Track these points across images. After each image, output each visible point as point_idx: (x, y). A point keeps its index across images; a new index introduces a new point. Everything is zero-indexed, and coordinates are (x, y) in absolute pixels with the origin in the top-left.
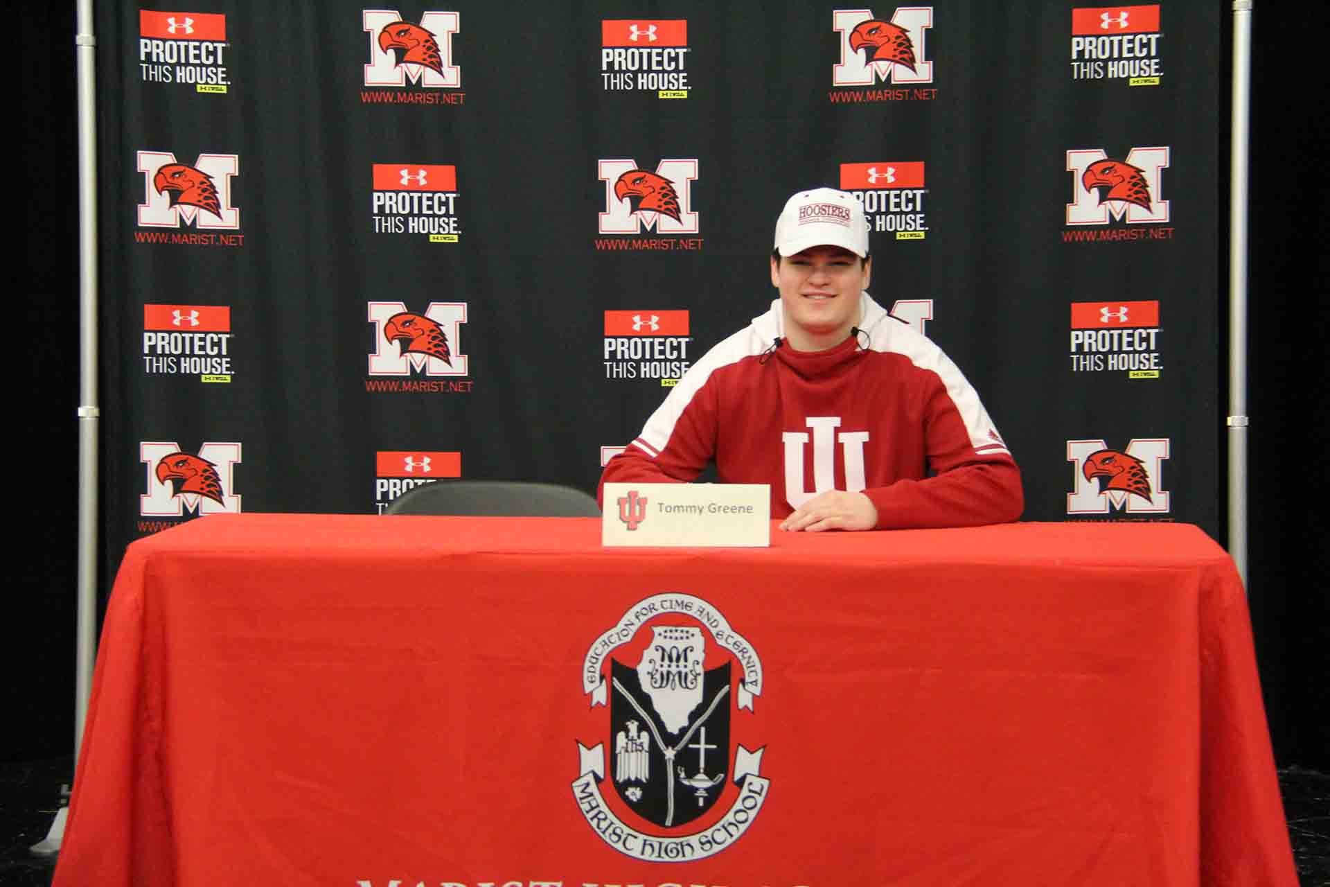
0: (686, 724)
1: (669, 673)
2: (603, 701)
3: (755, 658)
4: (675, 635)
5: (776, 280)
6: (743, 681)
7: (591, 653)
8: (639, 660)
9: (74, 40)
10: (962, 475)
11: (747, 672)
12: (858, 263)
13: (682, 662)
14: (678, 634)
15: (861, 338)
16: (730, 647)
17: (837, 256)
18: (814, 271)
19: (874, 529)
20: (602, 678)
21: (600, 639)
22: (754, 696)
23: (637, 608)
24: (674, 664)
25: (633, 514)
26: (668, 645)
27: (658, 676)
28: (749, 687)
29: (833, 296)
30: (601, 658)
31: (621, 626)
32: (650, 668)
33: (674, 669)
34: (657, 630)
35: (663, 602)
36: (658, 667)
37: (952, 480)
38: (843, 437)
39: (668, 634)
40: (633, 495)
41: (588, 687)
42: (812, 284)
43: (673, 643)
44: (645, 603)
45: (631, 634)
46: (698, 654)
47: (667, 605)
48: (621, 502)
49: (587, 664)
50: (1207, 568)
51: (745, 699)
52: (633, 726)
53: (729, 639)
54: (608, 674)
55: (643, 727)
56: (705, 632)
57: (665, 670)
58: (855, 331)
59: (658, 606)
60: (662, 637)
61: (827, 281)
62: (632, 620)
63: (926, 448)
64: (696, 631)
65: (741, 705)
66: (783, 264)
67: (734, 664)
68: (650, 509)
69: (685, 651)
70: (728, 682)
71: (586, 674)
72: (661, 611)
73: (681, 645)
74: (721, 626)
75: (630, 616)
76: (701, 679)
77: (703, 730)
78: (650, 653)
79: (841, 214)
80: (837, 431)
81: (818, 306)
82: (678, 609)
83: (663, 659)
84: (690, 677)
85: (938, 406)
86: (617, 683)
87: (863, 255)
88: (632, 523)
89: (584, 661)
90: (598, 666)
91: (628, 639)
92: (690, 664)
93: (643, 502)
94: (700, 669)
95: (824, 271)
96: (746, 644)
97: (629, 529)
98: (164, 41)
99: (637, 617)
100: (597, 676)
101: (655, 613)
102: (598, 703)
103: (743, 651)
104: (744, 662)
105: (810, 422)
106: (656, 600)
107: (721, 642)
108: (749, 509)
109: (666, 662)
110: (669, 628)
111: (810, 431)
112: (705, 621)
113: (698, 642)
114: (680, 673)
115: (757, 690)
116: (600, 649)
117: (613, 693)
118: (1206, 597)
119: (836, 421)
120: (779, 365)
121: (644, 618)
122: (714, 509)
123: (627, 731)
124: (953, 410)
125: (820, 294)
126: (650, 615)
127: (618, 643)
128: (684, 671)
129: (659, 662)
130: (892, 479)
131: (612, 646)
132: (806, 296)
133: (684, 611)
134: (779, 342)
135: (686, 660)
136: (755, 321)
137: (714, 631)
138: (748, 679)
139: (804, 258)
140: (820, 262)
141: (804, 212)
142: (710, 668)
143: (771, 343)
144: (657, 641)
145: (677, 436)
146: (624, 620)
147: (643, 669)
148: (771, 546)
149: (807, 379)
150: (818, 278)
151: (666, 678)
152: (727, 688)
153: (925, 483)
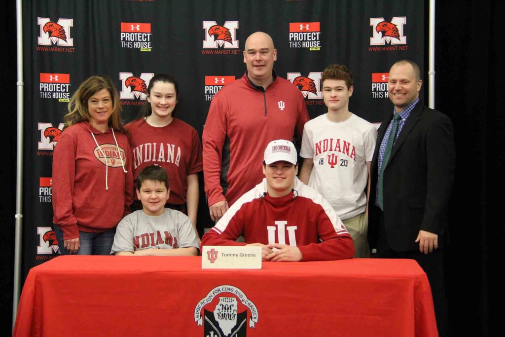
0: (230, 333)
1: (225, 314)
2: (201, 324)
3: (256, 309)
4: (227, 300)
5: (264, 172)
6: (251, 318)
7: (197, 307)
8: (214, 309)
9: (16, 84)
10: (332, 242)
11: (253, 314)
12: (294, 167)
13: (229, 310)
14: (228, 300)
15: (295, 192)
16: (247, 305)
17: (286, 164)
18: (278, 169)
19: (301, 261)
20: (201, 315)
21: (200, 302)
22: (255, 323)
23: (214, 290)
24: (227, 311)
25: (213, 257)
26: (224, 304)
27: (221, 315)
28: (253, 319)
29: (285, 178)
30: (201, 309)
31: (208, 296)
32: (218, 312)
33: (226, 313)
34: (221, 298)
35: (223, 288)
36: (221, 311)
37: (329, 243)
38: (288, 228)
39: (225, 300)
40: (212, 250)
41: (196, 319)
42: (277, 174)
43: (226, 303)
44: (217, 288)
45: (211, 300)
46: (235, 308)
47: (224, 289)
48: (208, 253)
49: (196, 311)
50: (417, 278)
51: (252, 324)
52: (212, 333)
53: (247, 302)
54: (203, 314)
55: (215, 333)
56: (238, 300)
57: (223, 312)
58: (293, 190)
59: (221, 289)
60: (222, 301)
61: (282, 173)
62: (212, 295)
63: (318, 233)
64: (235, 299)
65: (250, 326)
66: (267, 166)
67: (248, 311)
68: (219, 255)
69: (231, 306)
70: (246, 318)
71: (195, 314)
72: (222, 291)
73: (229, 304)
74: (244, 297)
75: (211, 293)
76: (236, 317)
77: (236, 335)
78: (218, 307)
79: (287, 149)
80: (286, 226)
81: (279, 182)
82: (228, 291)
83: (223, 309)
84: (232, 316)
85: (322, 217)
86: (206, 318)
87: (295, 164)
88: (212, 260)
89: (195, 310)
90: (199, 312)
91: (210, 301)
92: (232, 311)
93: (216, 253)
94: (236, 313)
95: (282, 170)
96: (252, 304)
97: (211, 262)
98: (49, 84)
99: (213, 293)
100: (199, 315)
101: (220, 292)
102: (200, 325)
103: (251, 307)
104: (252, 310)
105: (277, 223)
106: (220, 287)
107: (243, 303)
108: (254, 255)
109: (224, 310)
110: (224, 298)
111: (276, 226)
112: (238, 295)
113: (235, 303)
114: (228, 314)
115: (256, 321)
116: (200, 305)
117: (205, 322)
118: (417, 288)
119: (286, 222)
120: (265, 202)
121: (216, 294)
122: (242, 255)
123: (210, 335)
124: (327, 219)
125: (280, 177)
126: (218, 293)
127: (207, 303)
128: (230, 313)
129: (221, 310)
130: (306, 243)
131: (204, 304)
132: (275, 178)
133: (230, 292)
134: (265, 194)
135: (231, 309)
136: (257, 186)
137: (241, 299)
138: (253, 317)
139: (274, 165)
140: (280, 166)
141: (274, 148)
142: (240, 312)
143: (262, 194)
144: (221, 302)
145: (229, 226)
146: (209, 295)
147: (216, 312)
148: (262, 269)
149: (275, 206)
150: (279, 172)
151: (224, 316)
152: (245, 320)
153: (319, 245)
